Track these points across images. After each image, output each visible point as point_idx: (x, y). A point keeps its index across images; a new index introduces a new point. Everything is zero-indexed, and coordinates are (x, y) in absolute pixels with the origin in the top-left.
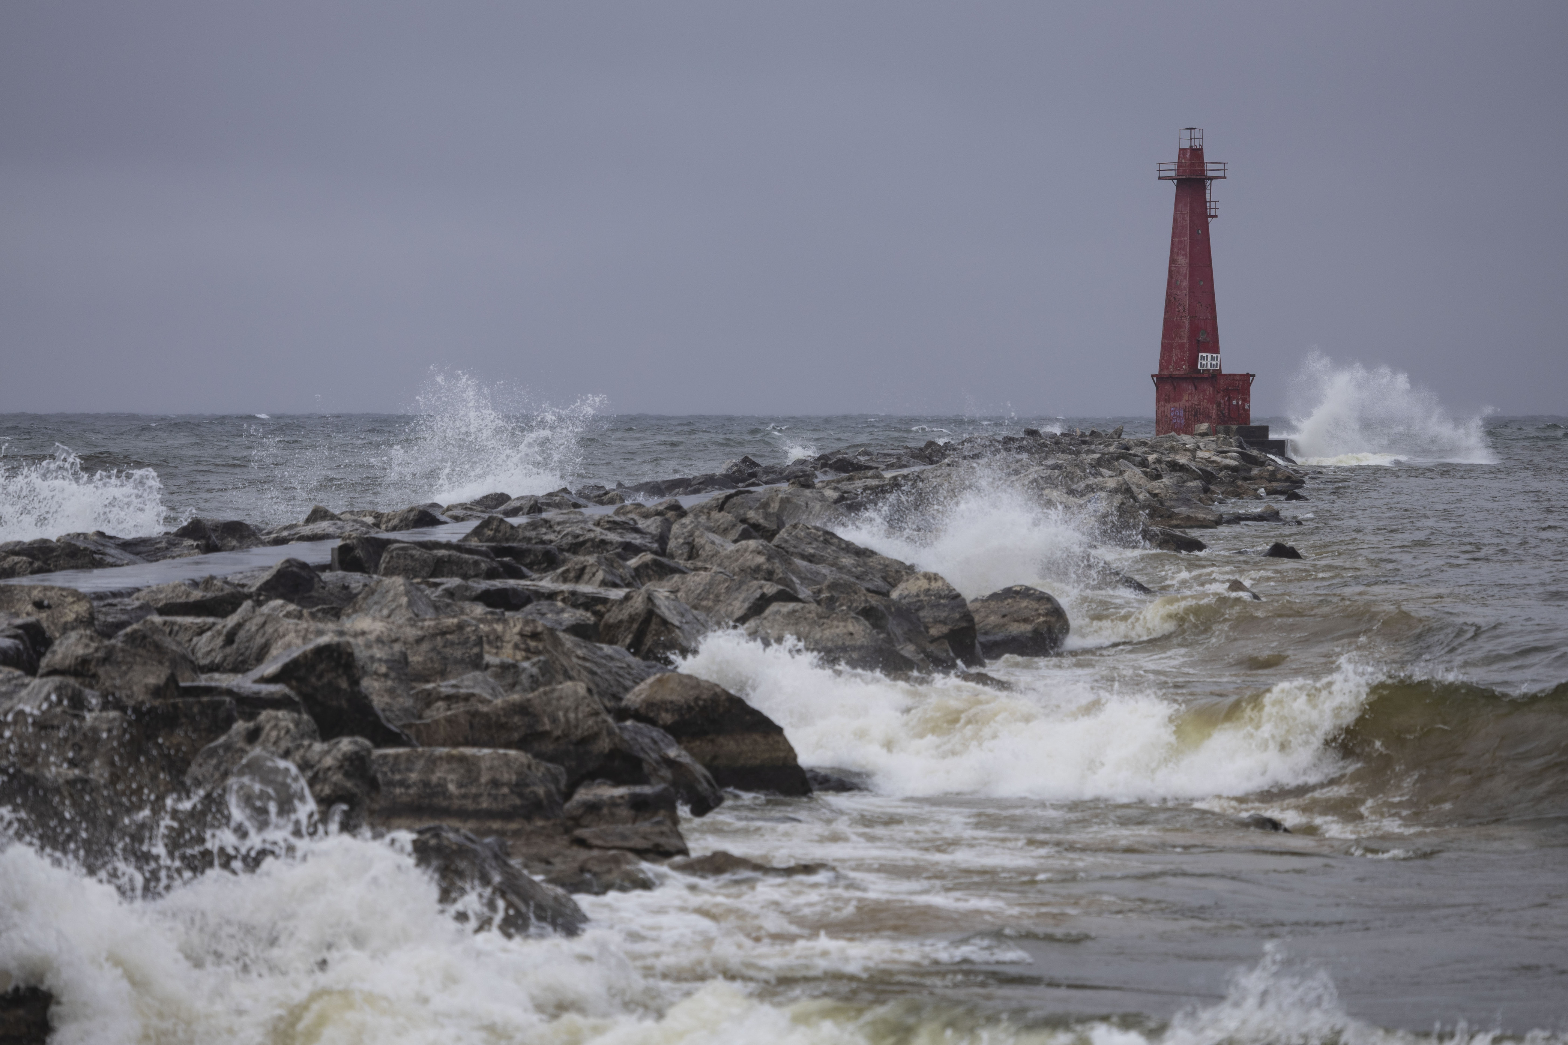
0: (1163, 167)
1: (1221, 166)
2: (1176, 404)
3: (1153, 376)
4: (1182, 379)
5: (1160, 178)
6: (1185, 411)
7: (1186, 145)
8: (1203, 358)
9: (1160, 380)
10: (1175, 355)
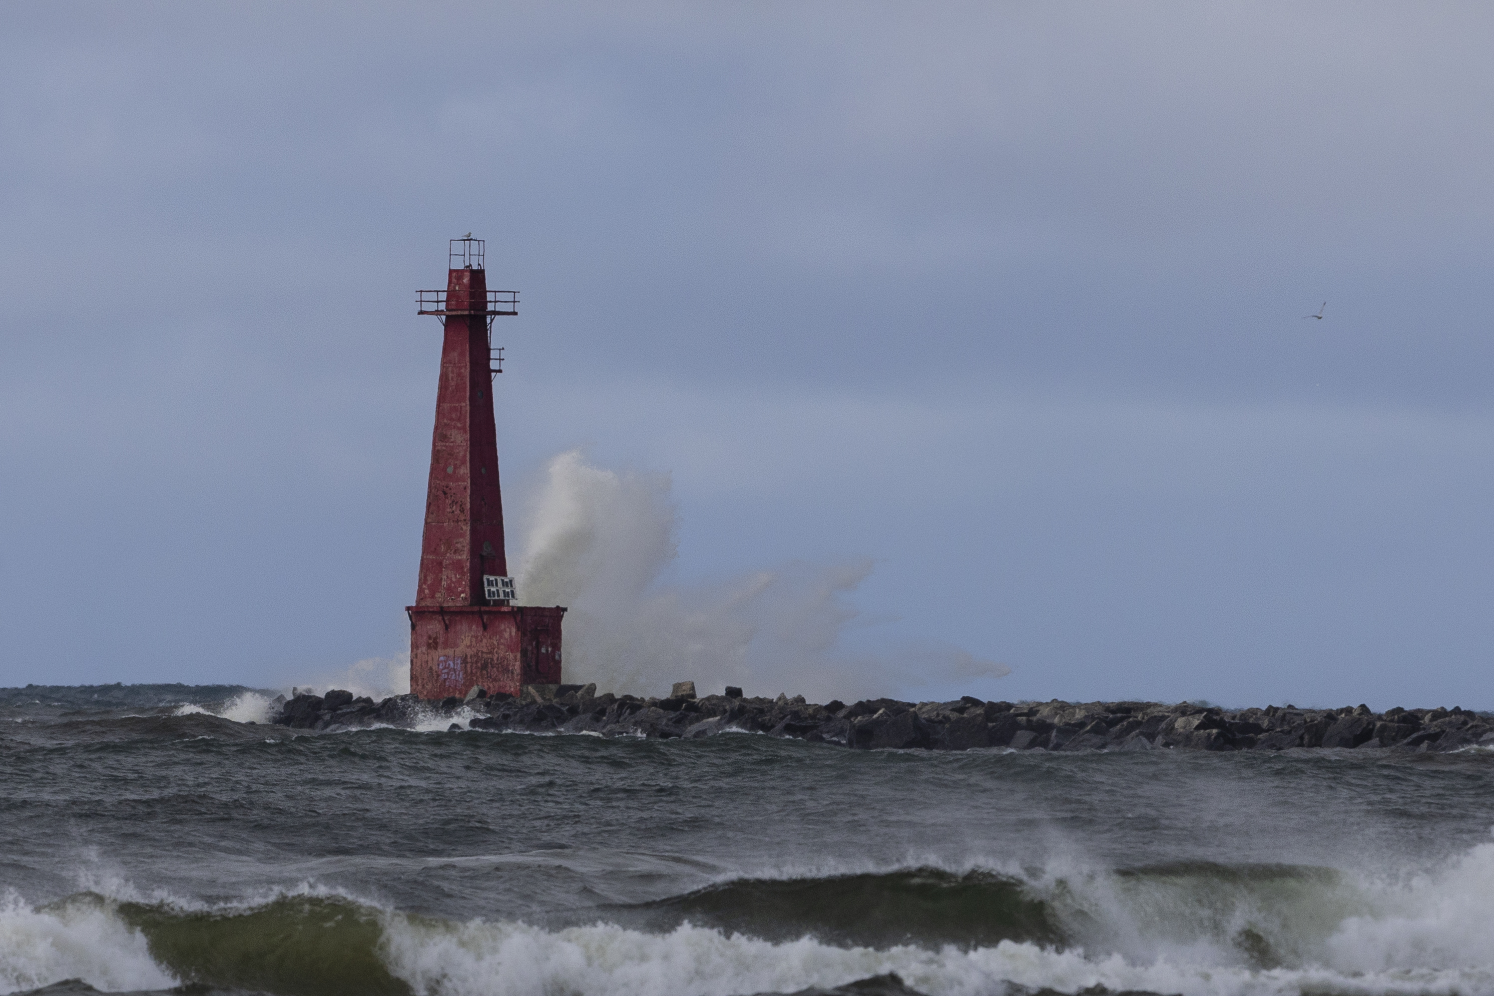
0: (426, 296)
1: (510, 297)
2: (449, 652)
3: (408, 609)
4: (460, 613)
5: (421, 313)
6: (464, 661)
7: (459, 265)
8: (490, 583)
9: (417, 614)
10: (448, 577)
